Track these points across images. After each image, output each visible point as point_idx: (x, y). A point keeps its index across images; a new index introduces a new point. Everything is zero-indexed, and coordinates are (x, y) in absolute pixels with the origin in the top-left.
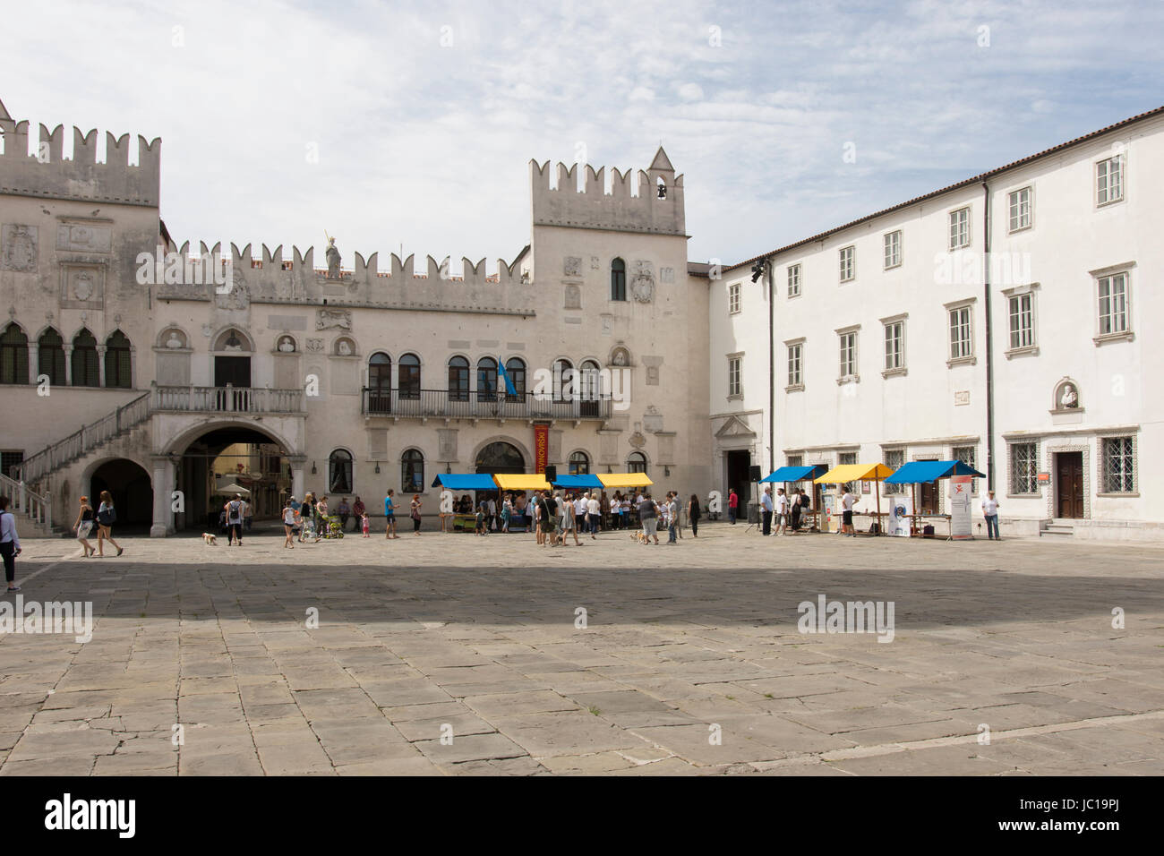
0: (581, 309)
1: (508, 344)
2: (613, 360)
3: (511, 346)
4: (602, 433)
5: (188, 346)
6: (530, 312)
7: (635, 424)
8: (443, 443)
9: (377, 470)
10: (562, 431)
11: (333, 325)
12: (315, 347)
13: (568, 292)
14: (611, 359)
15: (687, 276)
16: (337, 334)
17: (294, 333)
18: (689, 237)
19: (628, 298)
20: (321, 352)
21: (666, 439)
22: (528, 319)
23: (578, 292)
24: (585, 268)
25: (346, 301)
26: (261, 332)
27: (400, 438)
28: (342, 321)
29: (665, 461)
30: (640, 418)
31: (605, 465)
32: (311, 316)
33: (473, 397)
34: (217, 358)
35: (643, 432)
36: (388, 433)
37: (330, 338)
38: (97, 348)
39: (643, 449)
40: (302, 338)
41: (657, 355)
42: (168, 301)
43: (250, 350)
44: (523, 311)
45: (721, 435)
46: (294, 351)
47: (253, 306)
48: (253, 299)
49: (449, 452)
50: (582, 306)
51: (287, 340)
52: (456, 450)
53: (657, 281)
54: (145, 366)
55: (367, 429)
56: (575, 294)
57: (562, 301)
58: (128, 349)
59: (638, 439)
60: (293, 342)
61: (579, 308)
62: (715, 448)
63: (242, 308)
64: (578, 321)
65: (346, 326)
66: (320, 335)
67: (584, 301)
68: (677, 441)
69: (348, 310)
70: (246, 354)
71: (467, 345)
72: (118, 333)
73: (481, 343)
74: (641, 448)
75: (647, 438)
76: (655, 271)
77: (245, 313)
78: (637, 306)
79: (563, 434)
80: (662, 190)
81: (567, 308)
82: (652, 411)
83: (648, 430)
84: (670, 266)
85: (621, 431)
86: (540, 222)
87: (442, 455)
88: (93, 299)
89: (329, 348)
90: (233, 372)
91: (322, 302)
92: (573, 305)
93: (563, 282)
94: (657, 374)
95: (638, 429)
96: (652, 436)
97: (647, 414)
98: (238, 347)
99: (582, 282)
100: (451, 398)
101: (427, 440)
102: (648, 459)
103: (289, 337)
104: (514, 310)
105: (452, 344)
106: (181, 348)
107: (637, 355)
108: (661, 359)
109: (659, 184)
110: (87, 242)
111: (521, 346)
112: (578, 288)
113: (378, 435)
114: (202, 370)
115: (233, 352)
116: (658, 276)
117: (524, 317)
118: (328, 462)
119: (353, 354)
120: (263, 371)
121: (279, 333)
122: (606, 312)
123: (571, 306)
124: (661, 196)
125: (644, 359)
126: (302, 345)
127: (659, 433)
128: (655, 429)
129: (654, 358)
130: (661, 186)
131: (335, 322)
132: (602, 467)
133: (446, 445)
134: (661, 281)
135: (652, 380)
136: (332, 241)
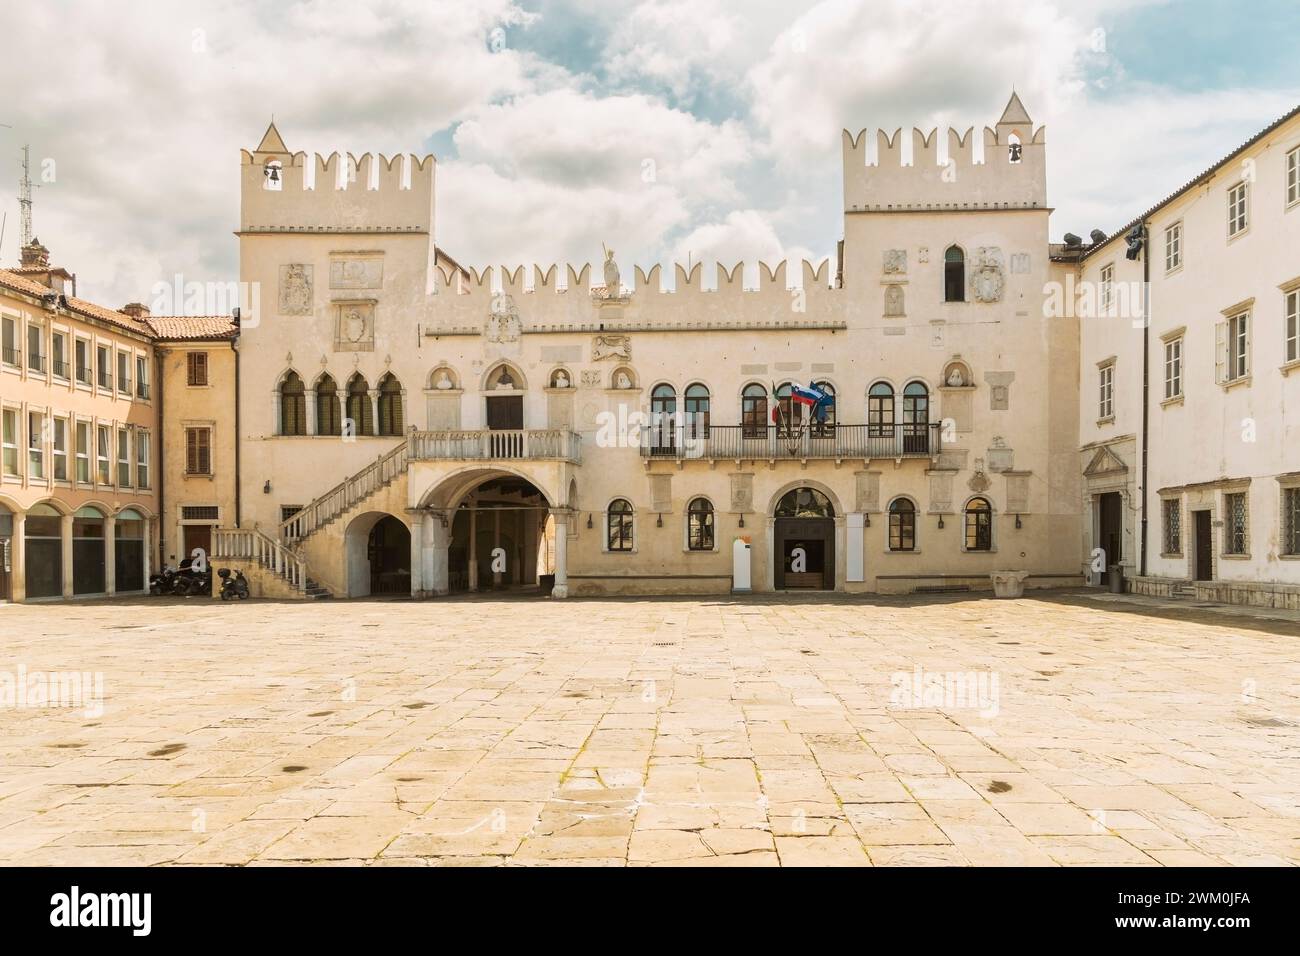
0: (905, 316)
1: (813, 365)
2: (946, 381)
3: (817, 367)
4: (932, 473)
5: (457, 386)
6: (839, 324)
7: (976, 460)
8: (735, 490)
9: (660, 523)
10: (881, 473)
11: (610, 353)
12: (590, 380)
13: (888, 295)
14: (943, 377)
15: (1049, 262)
16: (615, 364)
17: (568, 366)
18: (1051, 210)
19: (967, 298)
20: (597, 386)
21: (1018, 480)
22: (838, 332)
23: (901, 295)
24: (911, 264)
25: (624, 326)
26: (533, 367)
27: (686, 485)
28: (619, 349)
29: (1016, 508)
30: (984, 454)
31: (935, 514)
32: (587, 343)
33: (772, 432)
34: (489, 399)
35: (986, 470)
36: (673, 479)
37: (606, 369)
38: (369, 393)
39: (986, 493)
40: (576, 371)
41: (1006, 369)
42: (437, 336)
43: (522, 388)
44: (831, 324)
45: (1091, 473)
46: (569, 386)
47: (525, 336)
48: (524, 329)
49: (742, 499)
50: (906, 312)
51: (561, 374)
52: (751, 500)
53: (1007, 272)
54: (415, 411)
55: (648, 475)
56: (897, 297)
57: (880, 306)
58: (398, 393)
59: (980, 481)
60: (567, 377)
61: (902, 315)
62: (1085, 491)
63: (513, 340)
64: (901, 332)
65: (624, 355)
66: (596, 366)
67: (909, 306)
68: (1032, 481)
69: (626, 335)
70: (518, 392)
71: (762, 369)
72: (389, 377)
73: (780, 367)
74: (984, 492)
75: (992, 480)
76: (1004, 259)
77: (516, 345)
78: (977, 307)
79: (881, 477)
80: (1016, 152)
81: (887, 315)
82: (999, 445)
83: (993, 469)
84: (1024, 251)
85: (957, 470)
86: (851, 209)
87: (735, 505)
88: (364, 339)
89: (606, 382)
90: (505, 413)
91: (598, 327)
92: (895, 311)
93: (882, 283)
94: (1006, 394)
95: (979, 466)
96: (999, 476)
97: (993, 447)
98: (510, 386)
99: (907, 282)
100: (745, 435)
101: (717, 486)
102: (993, 507)
103: (562, 370)
104: (821, 324)
105: (746, 369)
106: (451, 389)
107: (979, 371)
108: (1011, 375)
109: (1010, 143)
110: (358, 278)
111: (829, 368)
112: (901, 290)
113: (661, 482)
114: (472, 412)
115: (505, 390)
116: (1008, 267)
117: (833, 330)
118: (606, 515)
119: (632, 387)
120: (537, 411)
121: (551, 367)
122: (937, 318)
123: (891, 313)
124: (1015, 158)
125: (988, 377)
126: (576, 380)
127: (1008, 472)
128: (1002, 466)
129: (1001, 375)
130: (1015, 146)
131: (611, 350)
132: (932, 517)
133: (739, 492)
134: (1012, 272)
135: (999, 404)
136: (611, 254)
